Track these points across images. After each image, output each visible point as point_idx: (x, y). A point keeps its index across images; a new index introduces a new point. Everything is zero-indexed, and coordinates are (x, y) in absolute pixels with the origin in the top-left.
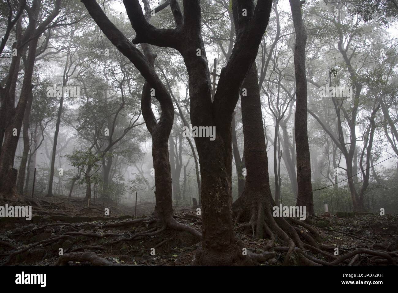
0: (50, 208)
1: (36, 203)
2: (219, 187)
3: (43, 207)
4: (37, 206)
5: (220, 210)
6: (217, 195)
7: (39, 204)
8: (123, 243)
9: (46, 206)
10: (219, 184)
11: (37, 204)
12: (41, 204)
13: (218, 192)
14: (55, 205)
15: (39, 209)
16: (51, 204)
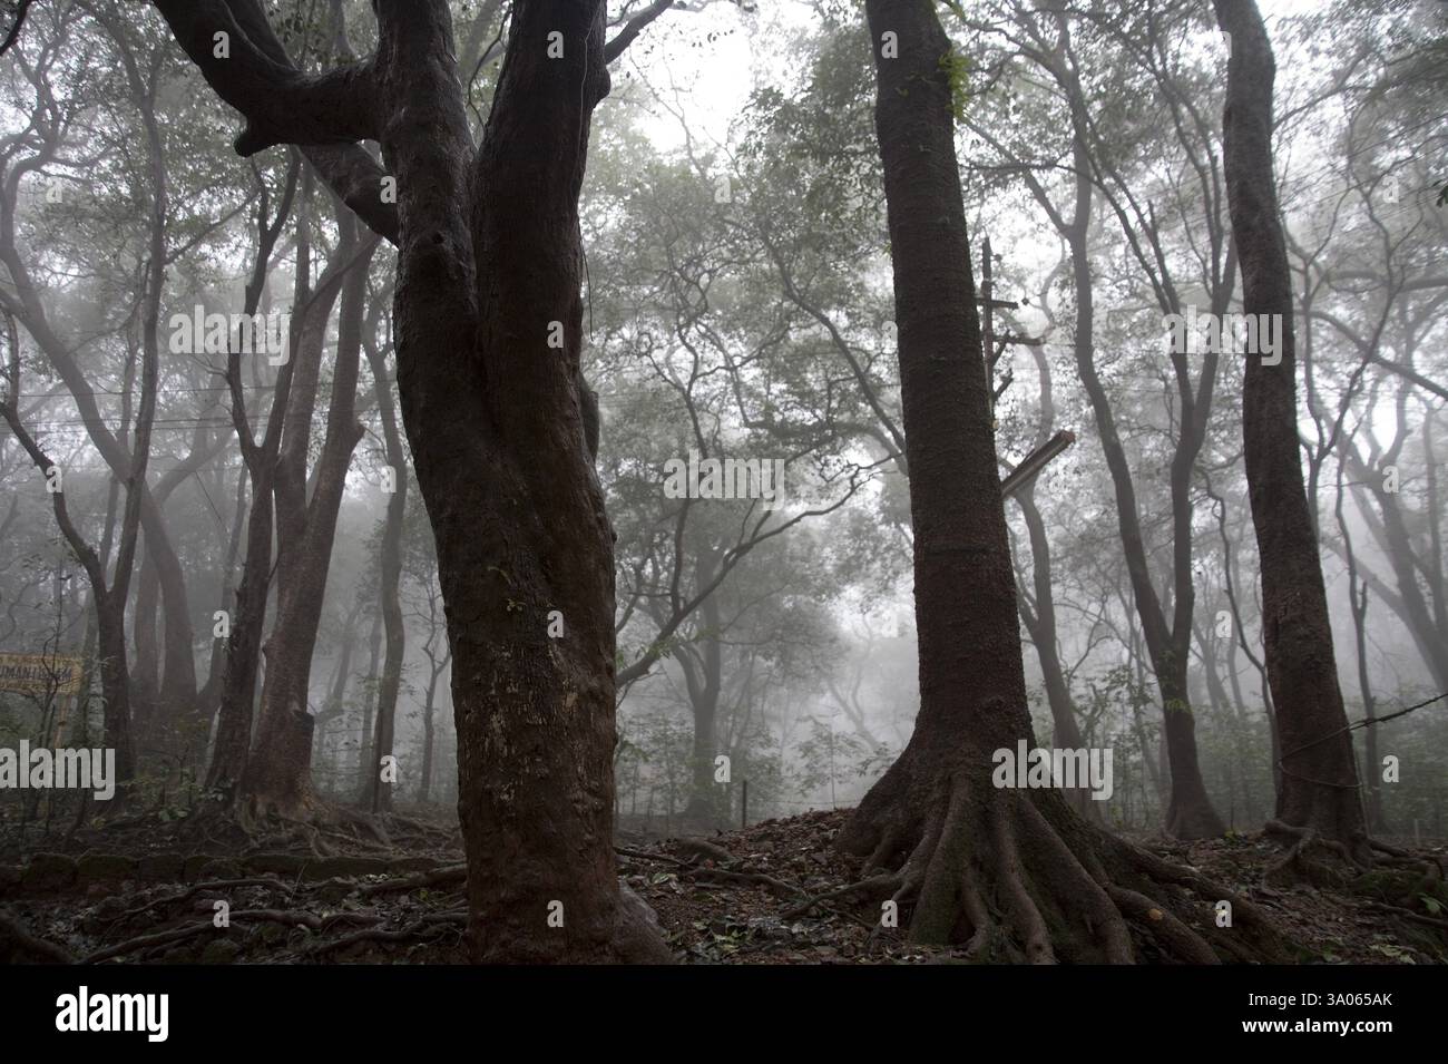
0: (418, 845)
1: (374, 827)
2: (502, 687)
3: (394, 842)
4: (376, 837)
5: (508, 793)
6: (497, 722)
7: (383, 833)
8: (366, 950)
9: (403, 840)
10: (500, 673)
11: (377, 830)
12: (388, 833)
13: (501, 710)
14: (439, 835)
15: (377, 850)
16: (426, 830)
